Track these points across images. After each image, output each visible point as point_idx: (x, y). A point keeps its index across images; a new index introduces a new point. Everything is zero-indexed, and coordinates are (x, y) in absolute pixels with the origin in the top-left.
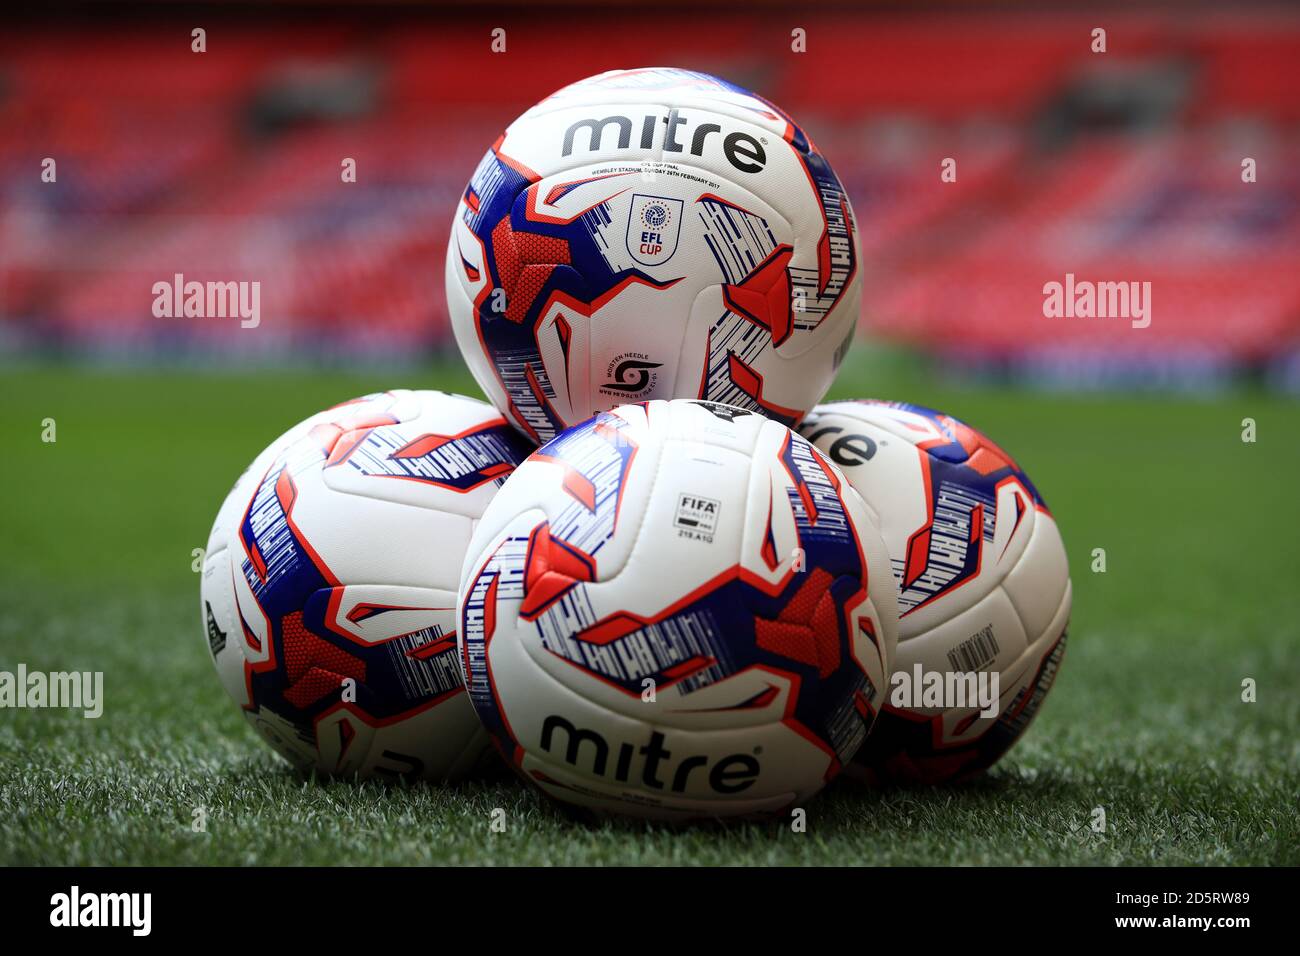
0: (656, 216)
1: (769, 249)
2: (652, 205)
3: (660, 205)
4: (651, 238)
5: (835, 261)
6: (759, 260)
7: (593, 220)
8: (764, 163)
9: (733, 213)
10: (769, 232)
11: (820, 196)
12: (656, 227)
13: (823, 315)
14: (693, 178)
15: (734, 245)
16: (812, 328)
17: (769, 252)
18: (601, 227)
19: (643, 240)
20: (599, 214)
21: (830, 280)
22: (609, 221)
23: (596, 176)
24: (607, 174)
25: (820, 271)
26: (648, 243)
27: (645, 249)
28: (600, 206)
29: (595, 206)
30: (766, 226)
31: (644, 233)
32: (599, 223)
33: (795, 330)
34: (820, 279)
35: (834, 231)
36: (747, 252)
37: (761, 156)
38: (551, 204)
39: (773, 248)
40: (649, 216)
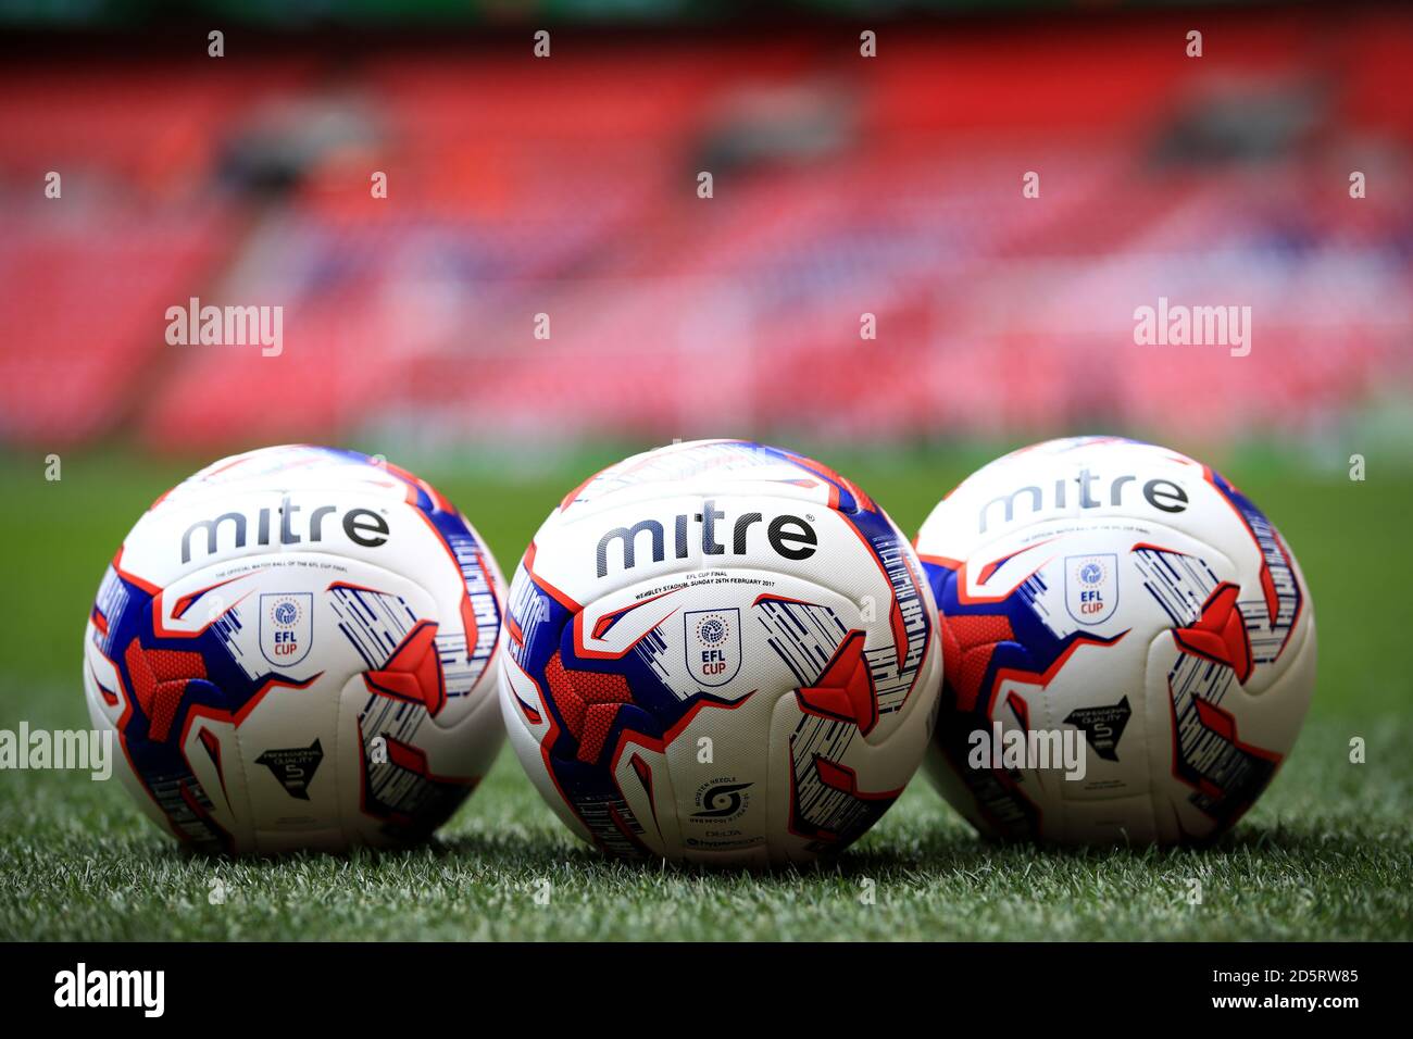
0: (712, 631)
1: (839, 638)
2: (707, 620)
3: (714, 618)
4: (713, 657)
5: (910, 629)
6: (830, 653)
7: (646, 648)
8: (815, 543)
9: (794, 608)
10: (836, 619)
11: (880, 561)
12: (715, 644)
13: (906, 691)
14: (744, 581)
15: (802, 644)
16: (897, 708)
17: (839, 642)
18: (657, 655)
19: (704, 661)
20: (652, 640)
21: (909, 651)
22: (665, 647)
23: (640, 600)
24: (652, 596)
25: (896, 645)
26: (710, 663)
27: (708, 669)
28: (652, 632)
29: (647, 634)
30: (832, 614)
31: (704, 653)
32: (654, 651)
33: (881, 716)
34: (898, 655)
35: (903, 595)
36: (817, 647)
37: (810, 537)
38: (599, 638)
39: (844, 636)
40: (705, 633)
